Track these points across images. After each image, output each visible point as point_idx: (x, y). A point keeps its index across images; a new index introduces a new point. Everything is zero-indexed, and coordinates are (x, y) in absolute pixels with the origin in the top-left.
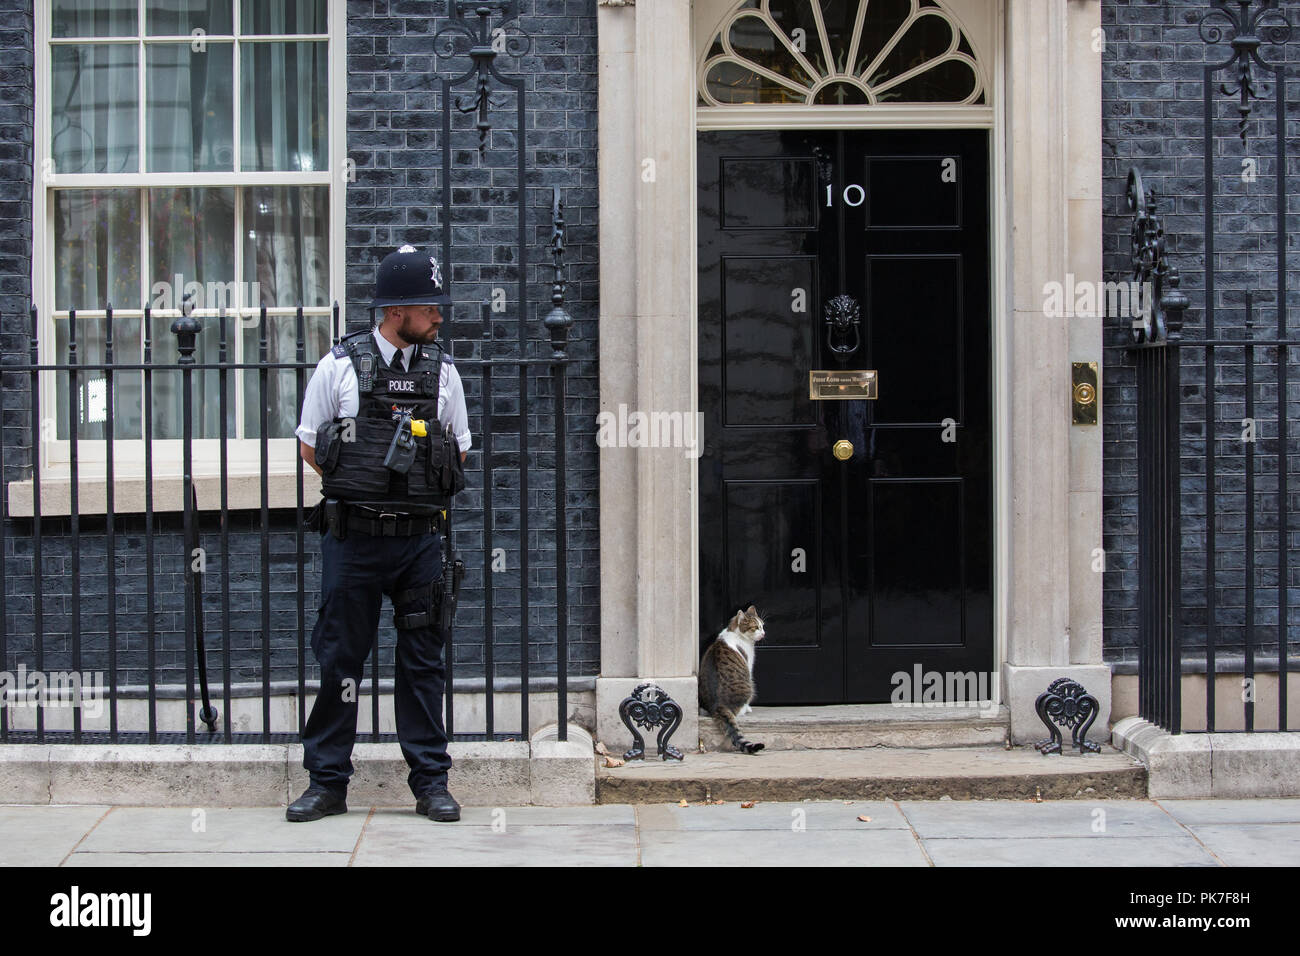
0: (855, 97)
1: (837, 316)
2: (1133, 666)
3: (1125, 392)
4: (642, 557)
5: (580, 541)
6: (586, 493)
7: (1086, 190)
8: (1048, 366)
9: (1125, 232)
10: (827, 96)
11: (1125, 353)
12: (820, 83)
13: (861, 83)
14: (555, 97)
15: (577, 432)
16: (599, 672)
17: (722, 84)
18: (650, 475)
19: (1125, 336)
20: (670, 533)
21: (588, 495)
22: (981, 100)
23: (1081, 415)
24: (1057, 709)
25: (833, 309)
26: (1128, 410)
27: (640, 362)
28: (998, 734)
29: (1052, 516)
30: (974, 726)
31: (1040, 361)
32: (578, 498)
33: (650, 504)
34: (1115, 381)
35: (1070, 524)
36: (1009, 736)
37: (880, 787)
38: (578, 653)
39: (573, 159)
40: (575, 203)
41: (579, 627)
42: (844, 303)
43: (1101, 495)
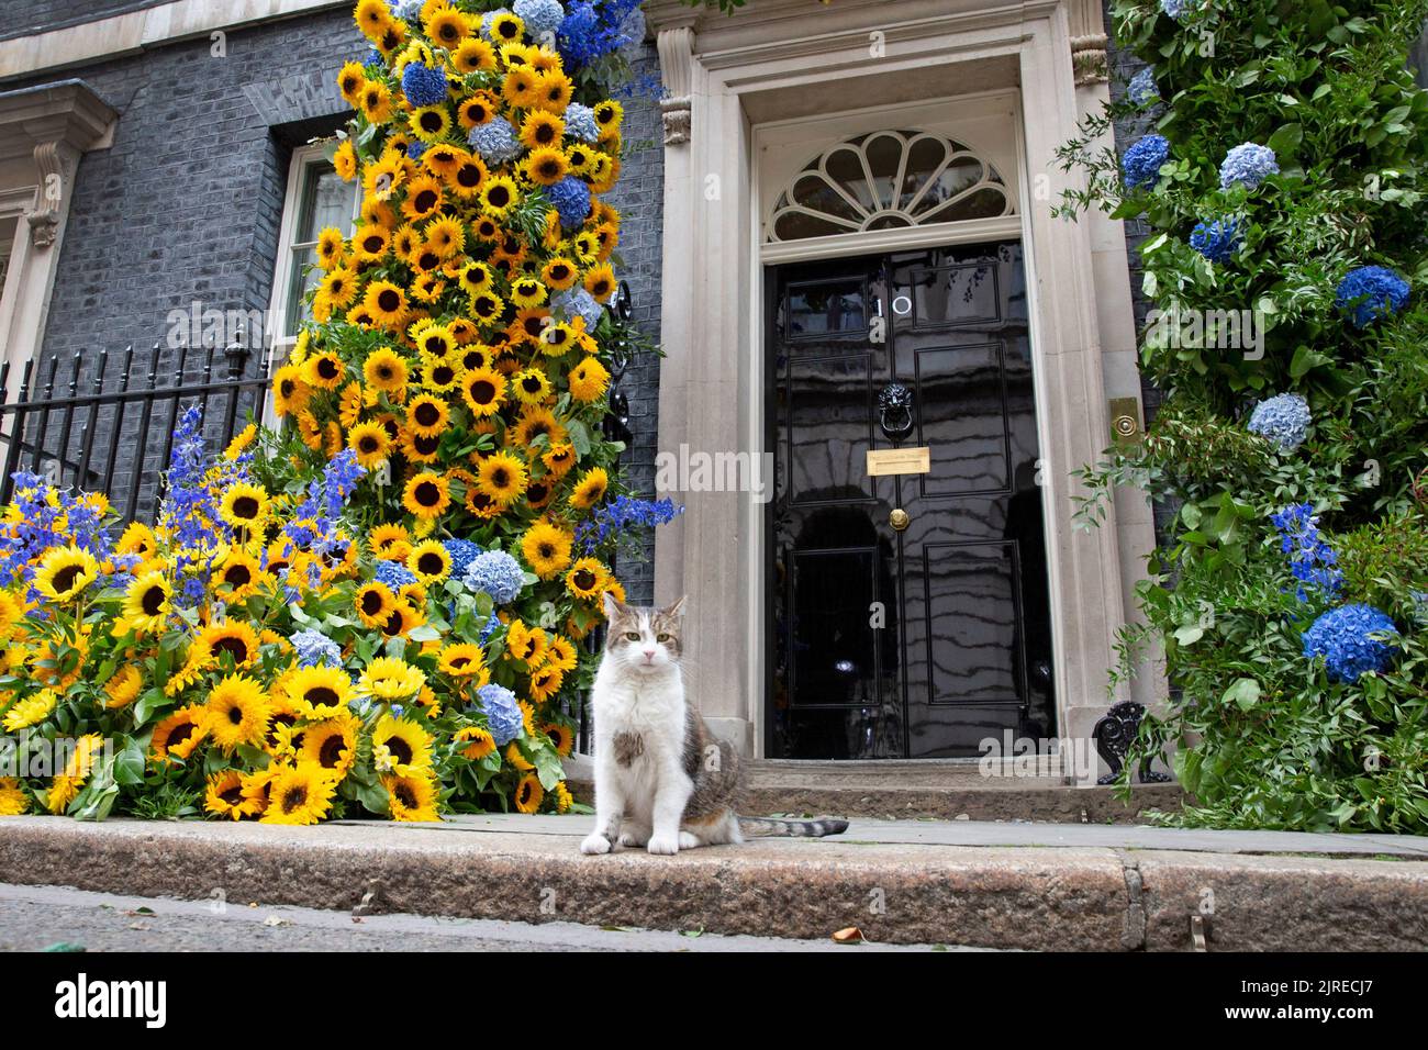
0: (899, 222)
1: (889, 400)
5: (640, 592)
7: (1110, 242)
8: (1085, 401)
10: (877, 225)
12: (870, 218)
13: (905, 214)
14: (632, 224)
17: (788, 228)
18: (697, 522)
21: (648, 550)
22: (1013, 213)
24: (1113, 730)
25: (886, 395)
29: (1101, 546)
31: (1076, 398)
33: (696, 549)
35: (1121, 556)
37: (879, 801)
39: (645, 269)
40: (645, 303)
42: (895, 390)
43: (1152, 527)
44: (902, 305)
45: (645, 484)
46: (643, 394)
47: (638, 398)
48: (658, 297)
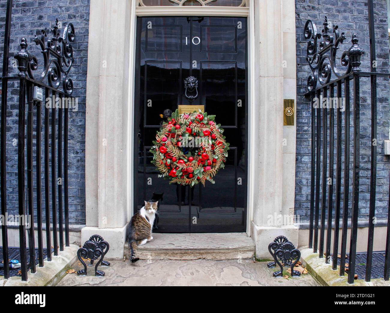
0: (197, 3)
1: (189, 84)
3: (304, 113)
4: (100, 178)
5: (79, 170)
6: (81, 150)
7: (289, 29)
8: (274, 100)
9: (303, 48)
11: (304, 97)
15: (79, 125)
16: (85, 224)
19: (304, 90)
20: (113, 168)
21: (83, 151)
22: (244, 6)
23: (288, 121)
24: (281, 256)
25: (187, 81)
26: (305, 120)
27: (100, 95)
28: (250, 255)
29: (275, 163)
30: (240, 252)
31: (271, 98)
32: (78, 153)
33: (104, 155)
34: (300, 108)
35: (283, 167)
36: (255, 255)
38: (79, 215)
39: (81, 17)
40: (81, 33)
41: (79, 205)
42: (191, 79)
43: (295, 155)
44: (196, 40)
45: (81, 121)
46: (80, 78)
47: (77, 79)
48: (87, 31)
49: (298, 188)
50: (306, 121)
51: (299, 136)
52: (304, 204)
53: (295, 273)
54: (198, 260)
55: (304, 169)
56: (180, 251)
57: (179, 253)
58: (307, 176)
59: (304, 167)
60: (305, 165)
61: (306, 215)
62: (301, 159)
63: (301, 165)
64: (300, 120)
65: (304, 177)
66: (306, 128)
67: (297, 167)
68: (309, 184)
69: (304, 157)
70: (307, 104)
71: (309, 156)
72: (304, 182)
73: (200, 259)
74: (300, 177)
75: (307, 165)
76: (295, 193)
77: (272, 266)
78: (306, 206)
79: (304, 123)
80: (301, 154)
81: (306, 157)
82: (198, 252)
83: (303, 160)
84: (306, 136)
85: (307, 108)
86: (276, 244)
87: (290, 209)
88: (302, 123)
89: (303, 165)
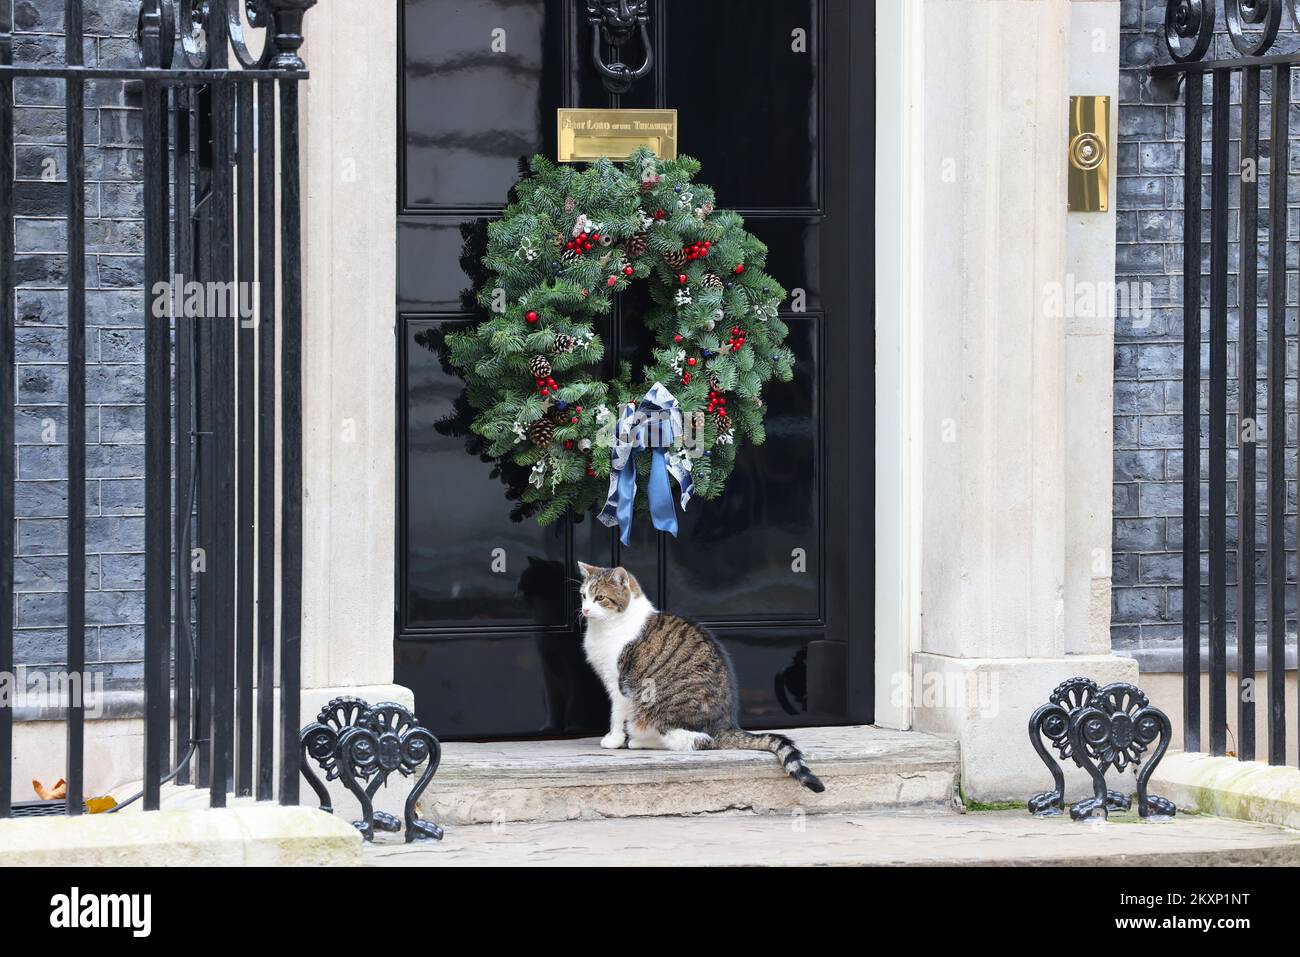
1: (610, 3)
2: (1176, 657)
3: (1149, 152)
4: (313, 456)
8: (1029, 101)
11: (1149, 79)
19: (1151, 49)
24: (1098, 734)
28: (938, 784)
29: (1033, 378)
30: (898, 771)
31: (1015, 93)
34: (1133, 131)
35: (1064, 396)
36: (959, 788)
43: (1111, 342)
49: (1124, 489)
50: (1156, 189)
51: (1125, 256)
52: (1154, 561)
53: (1154, 806)
54: (722, 814)
55: (1145, 406)
56: (647, 773)
57: (646, 784)
58: (1161, 438)
59: (1146, 396)
60: (1151, 385)
61: (1160, 616)
62: (1135, 358)
63: (1132, 387)
64: (1131, 186)
65: (1147, 439)
66: (1154, 221)
67: (1120, 396)
68: (1169, 474)
69: (1148, 351)
70: (1161, 111)
71: (1167, 345)
72: (1149, 461)
73: (731, 807)
74: (1129, 443)
75: (1158, 386)
76: (1114, 513)
77: (1047, 806)
78: (1158, 572)
79: (1145, 199)
80: (1132, 338)
81: (1156, 351)
82: (721, 777)
83: (1142, 363)
84: (1154, 258)
85: (1159, 130)
86: (1060, 712)
87: (1093, 579)
88: (1136, 197)
89: (1142, 386)
